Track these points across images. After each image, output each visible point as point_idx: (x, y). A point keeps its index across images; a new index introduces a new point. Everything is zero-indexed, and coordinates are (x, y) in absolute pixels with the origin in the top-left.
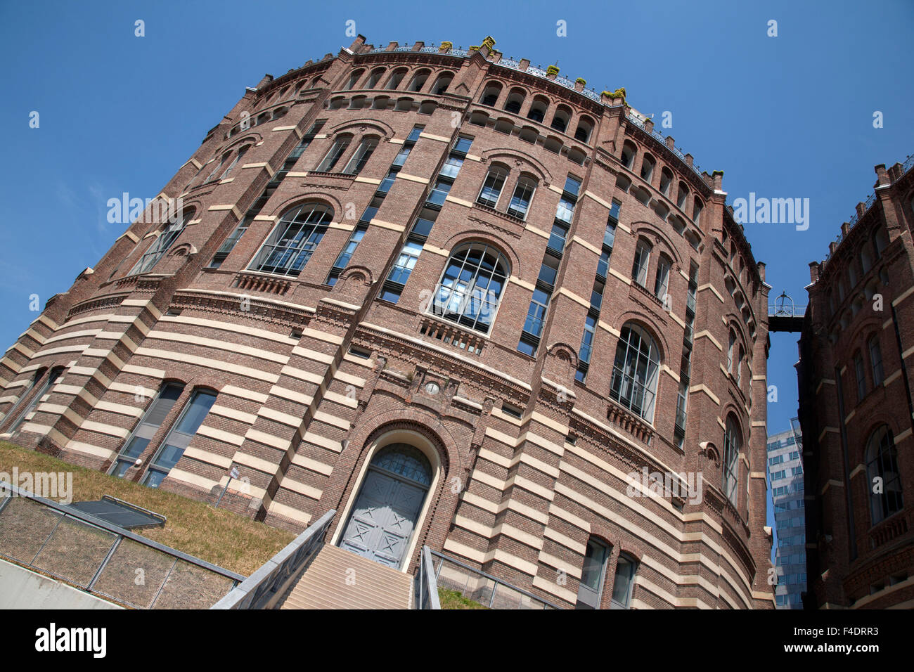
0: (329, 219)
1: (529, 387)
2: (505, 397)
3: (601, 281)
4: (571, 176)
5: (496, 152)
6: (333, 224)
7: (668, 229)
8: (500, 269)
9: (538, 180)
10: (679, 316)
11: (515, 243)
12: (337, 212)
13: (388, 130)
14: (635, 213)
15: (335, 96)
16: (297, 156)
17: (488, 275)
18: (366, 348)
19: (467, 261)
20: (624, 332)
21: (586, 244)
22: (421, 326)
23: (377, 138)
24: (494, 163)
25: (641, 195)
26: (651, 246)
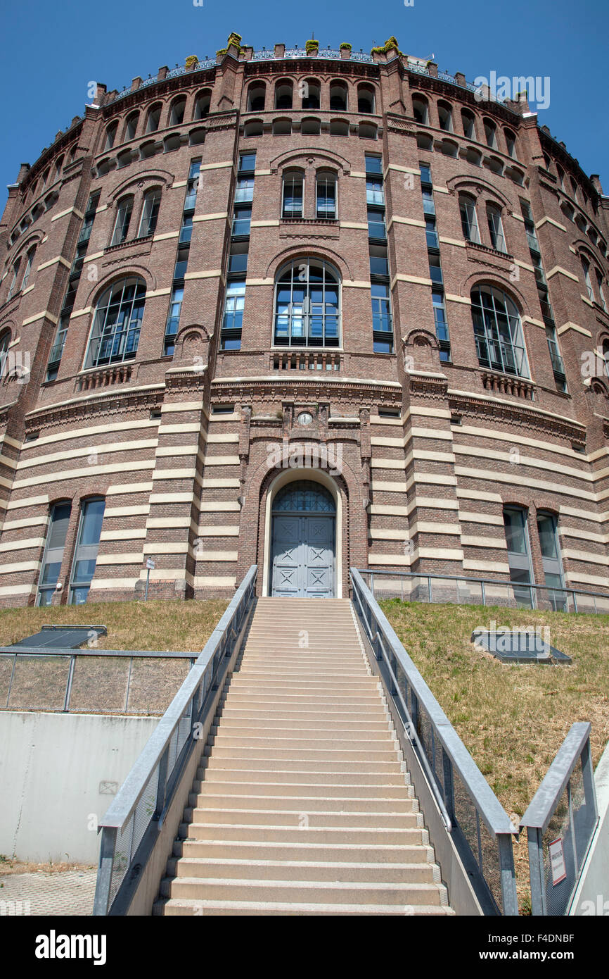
0: (143, 290)
1: (398, 384)
2: (378, 402)
3: (434, 253)
4: (368, 154)
5: (284, 158)
6: (149, 294)
7: (486, 174)
8: (330, 278)
9: (336, 171)
10: (524, 261)
11: (335, 246)
12: (148, 280)
13: (166, 176)
14: (447, 169)
15: (98, 161)
16: (86, 238)
17: (320, 288)
18: (227, 402)
19: (294, 282)
20: (474, 296)
21: (407, 221)
22: (272, 363)
23: (158, 188)
24: (285, 171)
25: (448, 148)
26: (474, 198)
